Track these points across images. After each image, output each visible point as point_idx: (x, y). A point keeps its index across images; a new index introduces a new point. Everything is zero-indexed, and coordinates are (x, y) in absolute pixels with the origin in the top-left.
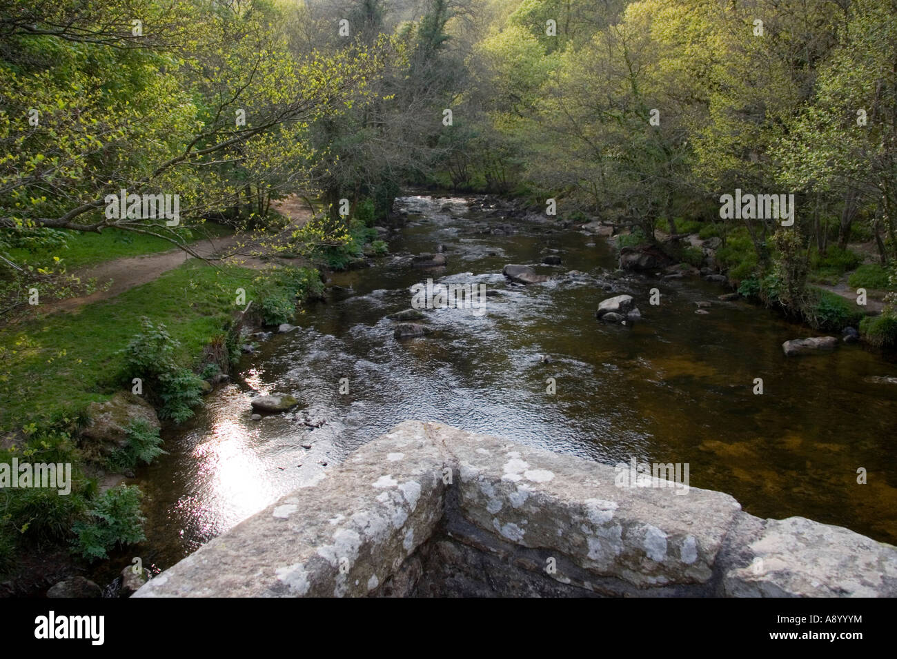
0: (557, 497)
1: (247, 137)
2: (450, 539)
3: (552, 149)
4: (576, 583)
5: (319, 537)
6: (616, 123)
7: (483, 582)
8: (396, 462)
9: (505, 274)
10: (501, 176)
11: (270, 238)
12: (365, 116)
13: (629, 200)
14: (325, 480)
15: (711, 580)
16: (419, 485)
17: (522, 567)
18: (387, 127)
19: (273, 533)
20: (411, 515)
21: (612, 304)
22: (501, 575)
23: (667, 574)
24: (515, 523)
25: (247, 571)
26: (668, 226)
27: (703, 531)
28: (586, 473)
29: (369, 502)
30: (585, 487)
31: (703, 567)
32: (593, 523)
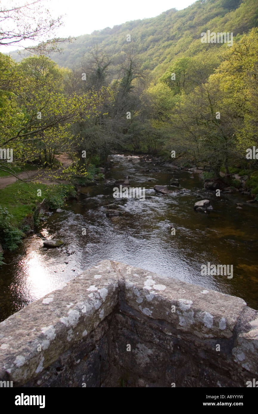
0: (166, 297)
1: (44, 129)
2: (120, 313)
3: (177, 136)
4: (174, 335)
5: (62, 313)
6: (204, 125)
7: (135, 333)
8: (98, 279)
9: (155, 189)
10: (154, 147)
11: (53, 173)
12: (96, 120)
13: (209, 159)
14: (66, 286)
15: (232, 337)
16: (107, 290)
17: (151, 327)
18: (106, 125)
19: (42, 311)
20: (103, 303)
21: (201, 203)
22: (142, 330)
23: (213, 333)
24: (148, 308)
25: (28, 328)
26: (225, 170)
27: (229, 315)
28: (180, 287)
29: (85, 297)
30: (179, 293)
31: (228, 331)
32: (182, 310)
